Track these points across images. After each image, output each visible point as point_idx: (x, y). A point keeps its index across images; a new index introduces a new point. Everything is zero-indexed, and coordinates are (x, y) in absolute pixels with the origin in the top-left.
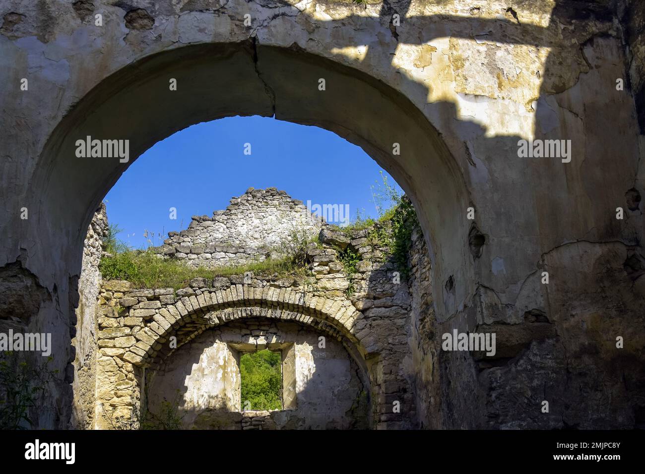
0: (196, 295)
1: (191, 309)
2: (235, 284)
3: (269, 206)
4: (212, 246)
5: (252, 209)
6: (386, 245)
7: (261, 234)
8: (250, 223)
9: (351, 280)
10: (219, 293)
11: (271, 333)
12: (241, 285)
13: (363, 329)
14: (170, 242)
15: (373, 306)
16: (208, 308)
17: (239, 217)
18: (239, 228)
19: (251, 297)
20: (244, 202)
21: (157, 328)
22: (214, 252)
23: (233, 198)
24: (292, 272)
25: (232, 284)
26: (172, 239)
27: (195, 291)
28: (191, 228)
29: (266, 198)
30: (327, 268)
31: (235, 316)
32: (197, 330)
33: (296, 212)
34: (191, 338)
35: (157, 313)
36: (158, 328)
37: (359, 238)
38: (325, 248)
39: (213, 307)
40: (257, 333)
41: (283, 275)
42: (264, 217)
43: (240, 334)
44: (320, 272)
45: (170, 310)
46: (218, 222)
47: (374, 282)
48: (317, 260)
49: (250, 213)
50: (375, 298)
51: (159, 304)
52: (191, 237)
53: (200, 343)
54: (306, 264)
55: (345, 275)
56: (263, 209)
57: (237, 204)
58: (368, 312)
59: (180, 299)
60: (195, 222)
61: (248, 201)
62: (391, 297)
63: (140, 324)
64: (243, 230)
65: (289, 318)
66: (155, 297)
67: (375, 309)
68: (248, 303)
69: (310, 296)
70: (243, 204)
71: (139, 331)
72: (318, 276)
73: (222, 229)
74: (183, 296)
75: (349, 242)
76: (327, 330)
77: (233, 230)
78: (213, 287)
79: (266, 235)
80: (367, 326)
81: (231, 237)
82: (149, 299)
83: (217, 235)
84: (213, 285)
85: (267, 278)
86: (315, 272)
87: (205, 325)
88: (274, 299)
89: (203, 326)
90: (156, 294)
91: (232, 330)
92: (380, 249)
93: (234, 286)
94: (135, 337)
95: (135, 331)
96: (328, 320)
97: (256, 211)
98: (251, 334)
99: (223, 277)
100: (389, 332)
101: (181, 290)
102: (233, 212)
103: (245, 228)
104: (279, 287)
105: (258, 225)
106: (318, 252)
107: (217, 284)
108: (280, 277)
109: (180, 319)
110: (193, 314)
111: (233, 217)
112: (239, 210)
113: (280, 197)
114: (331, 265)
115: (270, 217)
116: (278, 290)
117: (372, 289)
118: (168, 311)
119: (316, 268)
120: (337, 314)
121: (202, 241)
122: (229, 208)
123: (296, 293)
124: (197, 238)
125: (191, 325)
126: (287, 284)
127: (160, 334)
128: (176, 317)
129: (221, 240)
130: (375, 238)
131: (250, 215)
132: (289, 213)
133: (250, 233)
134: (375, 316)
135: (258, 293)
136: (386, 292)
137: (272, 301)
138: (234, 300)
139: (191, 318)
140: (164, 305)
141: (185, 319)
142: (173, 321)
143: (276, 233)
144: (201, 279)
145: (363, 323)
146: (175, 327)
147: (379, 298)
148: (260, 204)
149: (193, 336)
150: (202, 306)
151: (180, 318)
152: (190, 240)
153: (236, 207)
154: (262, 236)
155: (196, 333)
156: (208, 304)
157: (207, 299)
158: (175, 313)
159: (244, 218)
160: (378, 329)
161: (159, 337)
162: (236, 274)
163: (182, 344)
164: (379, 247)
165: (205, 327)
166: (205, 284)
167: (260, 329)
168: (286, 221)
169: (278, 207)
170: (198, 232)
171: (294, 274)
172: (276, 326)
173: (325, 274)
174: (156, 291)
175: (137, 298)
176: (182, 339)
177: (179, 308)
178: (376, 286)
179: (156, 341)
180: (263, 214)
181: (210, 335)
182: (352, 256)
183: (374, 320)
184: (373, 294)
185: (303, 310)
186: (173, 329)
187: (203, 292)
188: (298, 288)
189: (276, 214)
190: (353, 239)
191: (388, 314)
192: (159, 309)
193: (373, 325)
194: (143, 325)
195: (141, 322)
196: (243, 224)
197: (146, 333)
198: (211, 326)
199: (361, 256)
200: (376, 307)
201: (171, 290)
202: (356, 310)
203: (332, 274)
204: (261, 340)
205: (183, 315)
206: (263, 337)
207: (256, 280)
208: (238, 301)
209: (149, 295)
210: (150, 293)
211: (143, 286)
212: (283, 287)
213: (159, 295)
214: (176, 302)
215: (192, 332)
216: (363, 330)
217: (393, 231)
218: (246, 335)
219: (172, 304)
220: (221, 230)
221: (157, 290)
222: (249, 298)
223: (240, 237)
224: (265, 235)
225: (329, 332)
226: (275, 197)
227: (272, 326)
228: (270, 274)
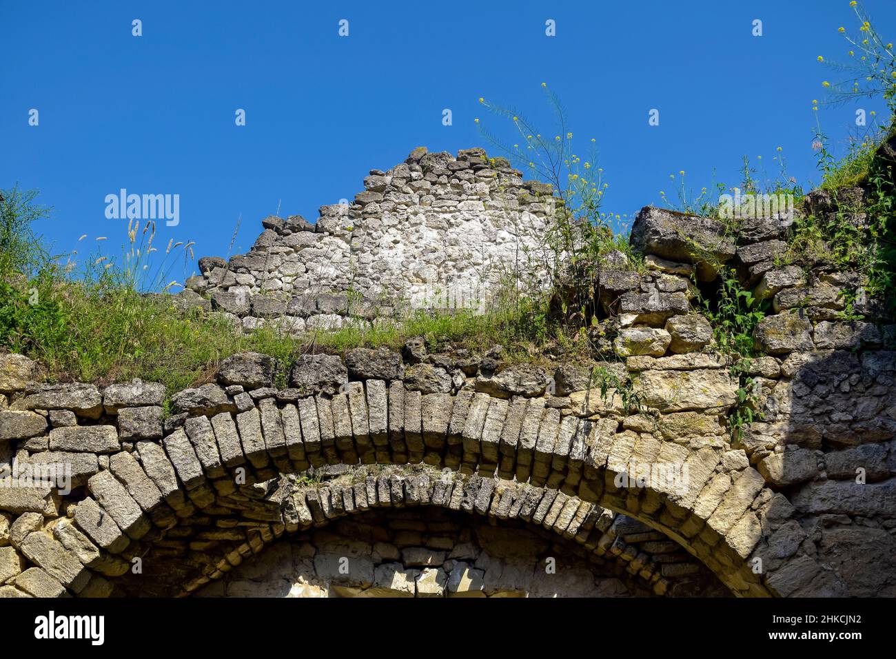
0: (235, 412)
1: (212, 458)
2: (363, 379)
3: (464, 196)
4: (309, 296)
5: (421, 202)
6: (853, 265)
7: (441, 269)
8: (413, 238)
9: (744, 378)
10: (309, 409)
11: (459, 559)
12: (380, 384)
13: (794, 556)
14: (202, 283)
15: (824, 474)
16: (271, 459)
17: (386, 222)
18: (385, 253)
19: (413, 426)
20: (401, 183)
21: (95, 523)
22: (313, 313)
23: (372, 173)
24: (550, 345)
25: (353, 377)
26: (206, 278)
27: (230, 396)
28: (258, 248)
29: (459, 174)
30: (663, 333)
31: (359, 500)
32: (246, 541)
33: (535, 213)
34: (228, 563)
35: (101, 468)
36: (100, 524)
37: (762, 240)
38: (652, 269)
39: (287, 456)
40: (417, 557)
41: (520, 356)
42: (451, 225)
43: (369, 557)
44: (638, 347)
45: (145, 459)
46: (331, 234)
47: (821, 389)
48: (631, 306)
49: (415, 214)
50: (827, 445)
51: (111, 435)
52: (256, 273)
53: (255, 581)
54: (595, 321)
55: (723, 361)
56: (449, 203)
57: (381, 189)
58: (805, 493)
59: (182, 423)
60: (271, 234)
61: (410, 180)
62: (881, 442)
63: (41, 504)
64: (394, 257)
65: (513, 513)
66: (104, 413)
67: (830, 484)
68: (402, 448)
69: (610, 429)
70: (397, 189)
71: (37, 528)
72: (636, 362)
73: (339, 252)
74: (193, 413)
75: (731, 250)
76: (626, 557)
77: (367, 257)
78: (293, 384)
79: (455, 272)
80: (806, 546)
81: (360, 275)
82: (84, 419)
83: (324, 270)
84: (291, 378)
85: (468, 362)
86: (624, 344)
87: (271, 524)
88: (490, 436)
89: (264, 529)
90: (106, 402)
91: (348, 546)
92: (836, 276)
93: (360, 384)
94: (19, 552)
95: (23, 529)
96: (663, 519)
97: (430, 208)
98: (401, 560)
99: (325, 352)
100: (886, 575)
101: (188, 391)
102: (369, 209)
103: (400, 253)
104: (506, 394)
105: (433, 245)
106: (631, 280)
107: (306, 377)
108: (507, 359)
109: (174, 492)
110: (222, 478)
111: (370, 221)
112: (385, 205)
113: (494, 173)
114: (677, 323)
115: (466, 225)
116: (502, 405)
117: (817, 411)
118: (140, 462)
119: (631, 334)
120: (702, 499)
121: (285, 283)
122: (361, 199)
123: (562, 416)
124: (272, 275)
125: (232, 524)
126: (530, 384)
127: (104, 543)
128: (163, 483)
129: (335, 283)
130: (815, 239)
131: (413, 219)
132: (518, 215)
133: (411, 266)
134: (830, 512)
135: (435, 410)
136: (864, 424)
137: (480, 443)
138: (358, 432)
139: (216, 492)
140: (128, 440)
141: (193, 496)
142: (151, 499)
143: (480, 268)
144: (254, 356)
145: (793, 534)
146: (161, 523)
147: (840, 447)
148: (441, 191)
149: (234, 557)
150: (249, 448)
151: (176, 487)
152: (253, 281)
153: (380, 197)
154: (444, 275)
155: (243, 548)
156: (270, 443)
157: (270, 426)
158: (159, 470)
159: (399, 227)
160: (846, 558)
161: (97, 554)
162: (368, 344)
163: (202, 581)
164: (829, 272)
165: (272, 531)
166: (265, 373)
167: (429, 544)
168: (508, 237)
169: (488, 198)
170: (277, 260)
171: (553, 351)
172: (474, 541)
173: (656, 356)
174: (107, 390)
175: (44, 412)
176: (203, 565)
177: (177, 454)
178: (828, 403)
179: (88, 568)
180: (448, 216)
181: (285, 557)
182: (743, 298)
183: (829, 525)
184: (818, 430)
185: (583, 478)
186: (155, 529)
187: (257, 401)
188: (567, 400)
189: (482, 217)
190: (742, 242)
191: (876, 504)
192: (110, 452)
193: (829, 543)
194: (52, 509)
195: (46, 498)
196: (396, 242)
197: (57, 537)
198: (289, 529)
199: (770, 299)
200: (831, 477)
201: (157, 390)
202: (765, 486)
203: (679, 356)
204: (428, 580)
205: (185, 479)
206: (435, 571)
207: (430, 367)
208: (370, 436)
209: (85, 406)
210: (87, 398)
211: (70, 374)
212: (518, 394)
213: (118, 406)
214: (166, 433)
215: (234, 545)
216: (795, 561)
217: (872, 220)
218: (386, 561)
219: (155, 439)
220: (337, 257)
221: (112, 390)
222: (407, 429)
223: (385, 278)
224: (451, 273)
225: (628, 563)
226: (480, 173)
227: (461, 538)
228: (478, 350)
